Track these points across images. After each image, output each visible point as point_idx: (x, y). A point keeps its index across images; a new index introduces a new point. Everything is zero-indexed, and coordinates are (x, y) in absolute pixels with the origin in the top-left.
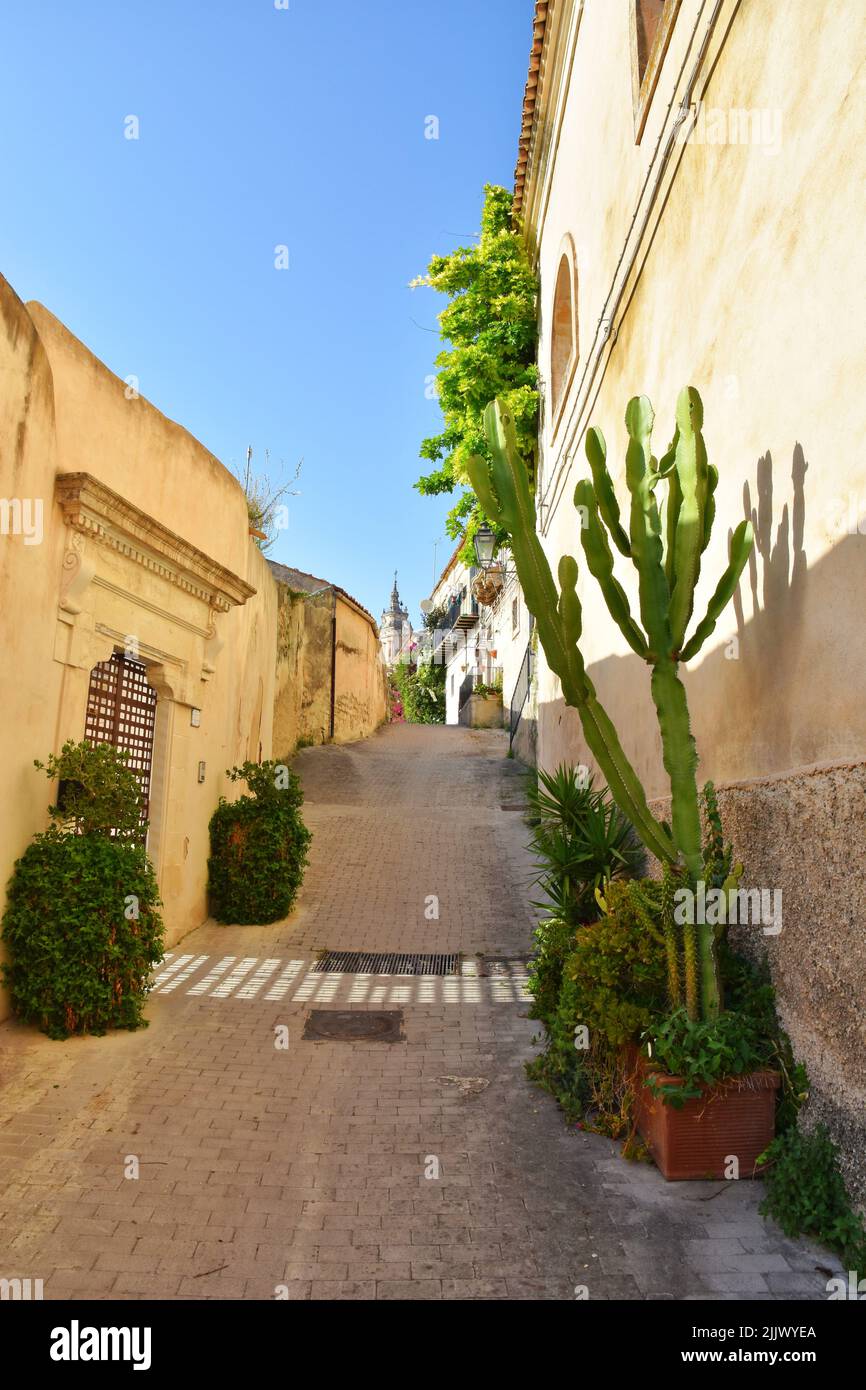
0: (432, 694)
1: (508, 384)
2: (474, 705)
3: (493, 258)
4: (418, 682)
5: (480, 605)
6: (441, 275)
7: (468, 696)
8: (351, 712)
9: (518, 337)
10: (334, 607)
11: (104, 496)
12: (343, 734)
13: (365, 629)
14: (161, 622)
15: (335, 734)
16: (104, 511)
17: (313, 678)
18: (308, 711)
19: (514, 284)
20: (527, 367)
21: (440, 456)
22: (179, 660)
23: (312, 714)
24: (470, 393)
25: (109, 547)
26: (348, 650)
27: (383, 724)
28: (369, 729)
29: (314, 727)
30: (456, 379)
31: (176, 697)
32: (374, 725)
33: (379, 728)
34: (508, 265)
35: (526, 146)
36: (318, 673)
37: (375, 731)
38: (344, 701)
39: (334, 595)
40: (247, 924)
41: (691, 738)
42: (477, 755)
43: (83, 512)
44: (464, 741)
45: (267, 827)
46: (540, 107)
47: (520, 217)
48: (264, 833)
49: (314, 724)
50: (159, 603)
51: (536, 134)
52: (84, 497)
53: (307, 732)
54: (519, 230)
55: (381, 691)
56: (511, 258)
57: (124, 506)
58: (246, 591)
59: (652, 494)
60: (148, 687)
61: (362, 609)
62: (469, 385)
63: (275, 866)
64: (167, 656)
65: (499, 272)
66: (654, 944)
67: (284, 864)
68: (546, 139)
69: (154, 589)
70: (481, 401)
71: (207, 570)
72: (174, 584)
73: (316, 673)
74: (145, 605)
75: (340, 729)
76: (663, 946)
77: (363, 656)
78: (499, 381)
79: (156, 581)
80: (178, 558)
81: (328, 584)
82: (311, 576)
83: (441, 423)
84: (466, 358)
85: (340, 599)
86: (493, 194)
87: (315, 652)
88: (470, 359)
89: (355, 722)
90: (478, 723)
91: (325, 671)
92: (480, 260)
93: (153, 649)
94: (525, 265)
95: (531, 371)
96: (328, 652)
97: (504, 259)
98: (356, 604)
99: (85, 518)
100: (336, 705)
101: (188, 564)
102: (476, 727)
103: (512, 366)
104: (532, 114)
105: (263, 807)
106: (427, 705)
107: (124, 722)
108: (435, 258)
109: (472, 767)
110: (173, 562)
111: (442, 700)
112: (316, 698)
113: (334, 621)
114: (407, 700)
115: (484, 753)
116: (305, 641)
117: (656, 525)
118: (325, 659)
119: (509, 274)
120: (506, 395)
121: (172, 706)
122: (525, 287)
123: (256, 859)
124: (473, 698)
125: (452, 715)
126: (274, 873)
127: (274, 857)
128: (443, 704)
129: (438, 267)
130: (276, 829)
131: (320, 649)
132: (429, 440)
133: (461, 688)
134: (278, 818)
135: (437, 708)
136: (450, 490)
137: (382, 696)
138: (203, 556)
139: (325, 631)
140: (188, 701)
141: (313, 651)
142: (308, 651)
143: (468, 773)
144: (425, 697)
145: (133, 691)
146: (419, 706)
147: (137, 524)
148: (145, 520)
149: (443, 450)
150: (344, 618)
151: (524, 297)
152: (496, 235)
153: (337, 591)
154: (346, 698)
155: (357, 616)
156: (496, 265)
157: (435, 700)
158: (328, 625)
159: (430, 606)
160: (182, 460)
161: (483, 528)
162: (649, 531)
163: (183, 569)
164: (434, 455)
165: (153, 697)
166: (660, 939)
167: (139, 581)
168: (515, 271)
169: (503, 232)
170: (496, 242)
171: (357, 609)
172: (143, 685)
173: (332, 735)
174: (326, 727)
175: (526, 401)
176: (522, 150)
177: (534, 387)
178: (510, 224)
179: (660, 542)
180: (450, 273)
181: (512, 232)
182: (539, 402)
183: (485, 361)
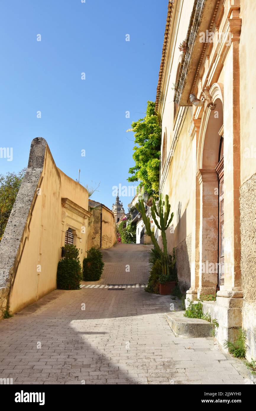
0: (131, 234)
1: (152, 156)
2: (145, 237)
3: (150, 123)
4: (126, 230)
5: (148, 206)
6: (135, 128)
7: (143, 235)
8: (106, 240)
9: (156, 144)
10: (101, 210)
11: (69, 201)
12: (104, 247)
13: (110, 216)
14: (76, 222)
15: (102, 247)
16: (69, 204)
17: (95, 231)
18: (94, 240)
19: (155, 130)
20: (158, 152)
21: (134, 173)
22: (78, 229)
23: (95, 241)
24: (142, 159)
25: (68, 209)
26: (106, 222)
27: (115, 244)
28: (111, 245)
29: (96, 244)
30: (139, 155)
31: (78, 236)
32: (113, 244)
33: (114, 245)
34: (153, 125)
35: (158, 98)
36: (97, 229)
37: (113, 246)
38: (104, 237)
39: (101, 206)
40: (91, 281)
41: (166, 240)
42: (144, 251)
43: (66, 204)
44: (141, 248)
45: (96, 262)
46: (161, 91)
47: (157, 112)
48: (95, 263)
49: (96, 243)
50: (75, 218)
51: (160, 96)
52: (67, 202)
53: (94, 246)
54: (156, 114)
55: (115, 234)
56: (154, 123)
57: (72, 202)
58: (91, 215)
59: (162, 207)
60: (72, 235)
61: (110, 210)
62: (142, 157)
63: (97, 270)
64: (77, 229)
65: (150, 127)
66: (161, 267)
67: (99, 269)
68: (163, 97)
69: (75, 216)
70: (145, 161)
71: (84, 212)
72: (78, 215)
73: (96, 229)
74: (73, 219)
75: (103, 245)
76: (162, 267)
77: (110, 224)
78: (150, 155)
79: (75, 214)
80: (79, 210)
81: (99, 203)
82: (94, 201)
83: (134, 164)
84: (141, 151)
85: (103, 208)
86: (150, 104)
87: (96, 223)
88: (142, 150)
89: (107, 243)
90: (146, 243)
91: (99, 229)
92: (146, 123)
93: (74, 227)
94: (158, 125)
95: (158, 153)
96: (100, 223)
97: (152, 123)
98: (108, 209)
99: (66, 205)
100: (102, 238)
101: (81, 211)
102: (145, 244)
103: (154, 151)
104: (159, 91)
105: (94, 258)
106: (130, 238)
107: (69, 241)
108: (133, 123)
109: (142, 254)
110: (79, 211)
111: (135, 236)
112: (96, 236)
113: (101, 214)
114: (122, 236)
115: (146, 251)
116: (93, 220)
117: (163, 212)
118: (99, 225)
119: (154, 127)
120: (152, 160)
121: (77, 238)
122: (158, 131)
123: (93, 268)
124: (144, 235)
125: (138, 241)
126: (97, 271)
127: (97, 268)
128: (135, 238)
129: (134, 125)
130: (97, 262)
131: (97, 222)
132: (131, 168)
133: (141, 232)
134: (97, 260)
135: (134, 239)
136: (137, 181)
137: (115, 235)
138: (84, 209)
139: (99, 217)
140: (80, 237)
141: (95, 223)
142: (94, 223)
143: (141, 255)
144: (129, 235)
145: (70, 235)
146: (127, 238)
147: (74, 205)
148: (75, 205)
149: (135, 171)
150: (104, 213)
151: (157, 134)
152: (150, 116)
153: (102, 206)
154: (105, 236)
155: (108, 212)
156: (150, 125)
157: (132, 236)
158: (100, 215)
159: (131, 206)
160: (78, 189)
161: (145, 192)
162: (162, 213)
163: (80, 212)
164: (132, 172)
165: (73, 237)
166: (161, 266)
167: (72, 215)
168: (155, 126)
169: (152, 116)
170: (150, 118)
171: (108, 210)
172: (71, 234)
173: (101, 247)
174: (99, 244)
175: (156, 163)
176: (157, 98)
177: (159, 158)
178: (154, 114)
179: (163, 214)
180: (137, 127)
181: (155, 116)
182: (160, 163)
183: (146, 151)
